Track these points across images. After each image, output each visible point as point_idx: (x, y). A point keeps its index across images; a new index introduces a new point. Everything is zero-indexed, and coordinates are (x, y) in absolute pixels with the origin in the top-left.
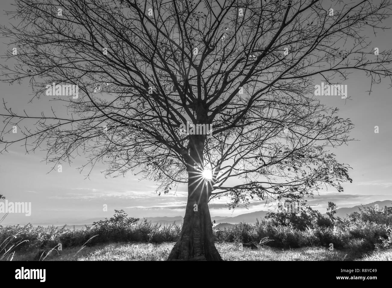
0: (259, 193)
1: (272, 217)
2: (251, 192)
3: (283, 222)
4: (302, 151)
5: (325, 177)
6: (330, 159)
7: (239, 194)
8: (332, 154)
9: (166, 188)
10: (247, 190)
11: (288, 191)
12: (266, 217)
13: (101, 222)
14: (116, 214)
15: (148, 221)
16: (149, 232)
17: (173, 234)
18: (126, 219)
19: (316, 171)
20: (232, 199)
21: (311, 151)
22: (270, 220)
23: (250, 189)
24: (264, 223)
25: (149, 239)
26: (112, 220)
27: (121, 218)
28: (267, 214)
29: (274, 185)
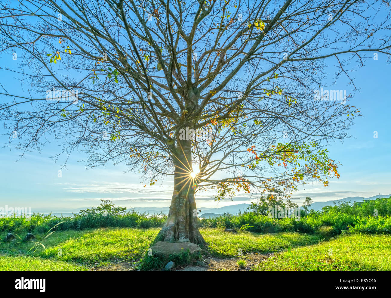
0: (246, 186)
1: (254, 208)
2: (238, 185)
3: (264, 212)
4: (296, 147)
5: (314, 173)
6: (323, 155)
7: (226, 187)
8: (326, 150)
9: (152, 180)
10: (234, 183)
11: (274, 185)
12: (248, 208)
13: (88, 210)
14: (103, 203)
15: (135, 210)
16: (138, 219)
17: (160, 221)
18: (113, 208)
19: (307, 166)
20: (219, 192)
21: (305, 147)
22: (252, 211)
23: (238, 182)
24: (246, 213)
25: (137, 225)
26: (99, 208)
27: (108, 207)
28: (250, 206)
29: (262, 179)
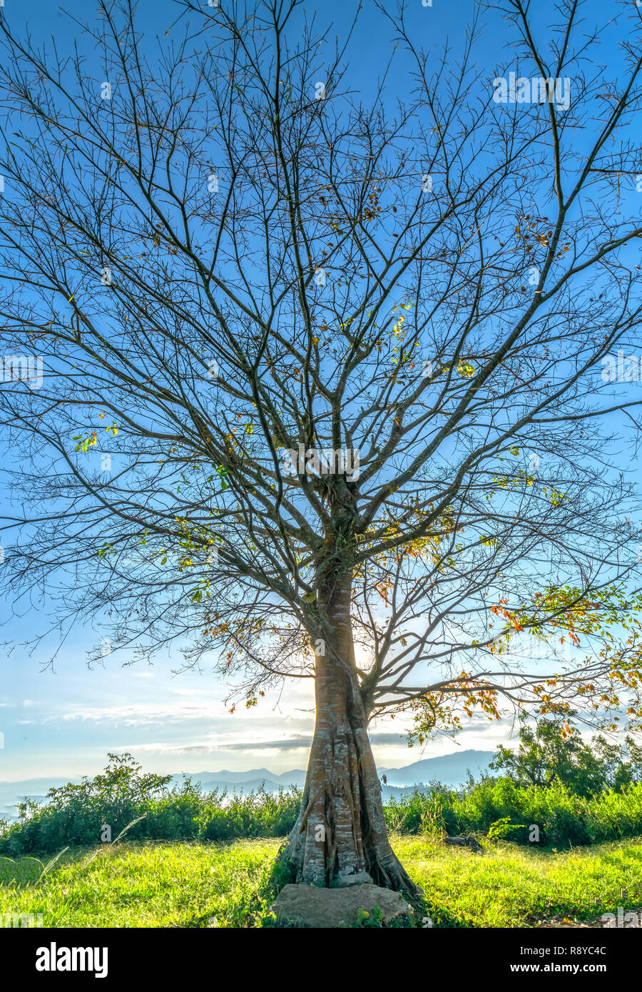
0: (489, 702)
2: (467, 699)
7: (436, 705)
9: (250, 693)
10: (454, 694)
13: (70, 787)
14: (112, 764)
15: (193, 784)
16: (197, 813)
17: (260, 817)
18: (134, 778)
20: (417, 719)
23: (465, 691)
25: (196, 831)
26: (99, 780)
27: (124, 775)
29: (530, 680)
